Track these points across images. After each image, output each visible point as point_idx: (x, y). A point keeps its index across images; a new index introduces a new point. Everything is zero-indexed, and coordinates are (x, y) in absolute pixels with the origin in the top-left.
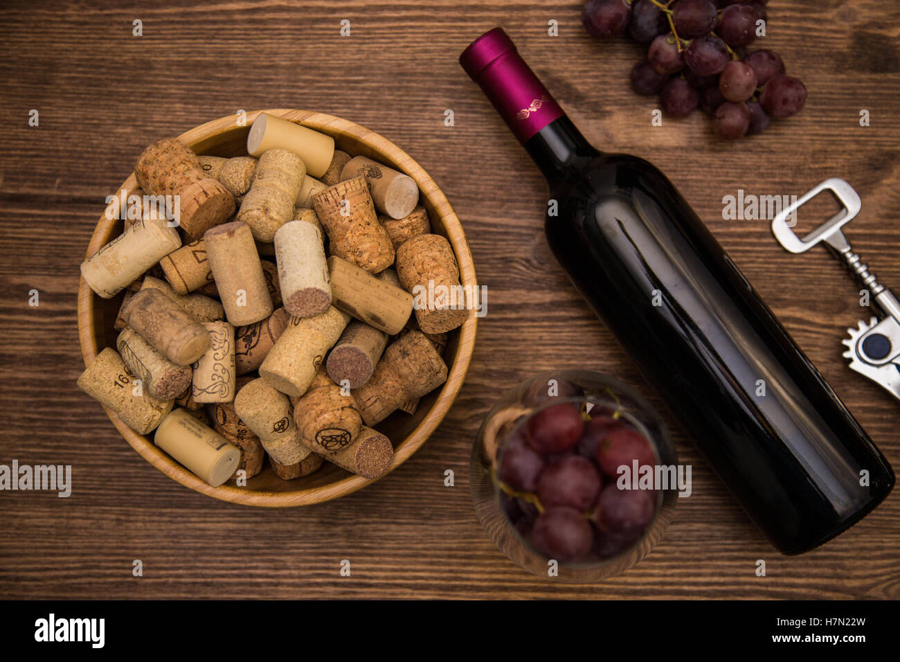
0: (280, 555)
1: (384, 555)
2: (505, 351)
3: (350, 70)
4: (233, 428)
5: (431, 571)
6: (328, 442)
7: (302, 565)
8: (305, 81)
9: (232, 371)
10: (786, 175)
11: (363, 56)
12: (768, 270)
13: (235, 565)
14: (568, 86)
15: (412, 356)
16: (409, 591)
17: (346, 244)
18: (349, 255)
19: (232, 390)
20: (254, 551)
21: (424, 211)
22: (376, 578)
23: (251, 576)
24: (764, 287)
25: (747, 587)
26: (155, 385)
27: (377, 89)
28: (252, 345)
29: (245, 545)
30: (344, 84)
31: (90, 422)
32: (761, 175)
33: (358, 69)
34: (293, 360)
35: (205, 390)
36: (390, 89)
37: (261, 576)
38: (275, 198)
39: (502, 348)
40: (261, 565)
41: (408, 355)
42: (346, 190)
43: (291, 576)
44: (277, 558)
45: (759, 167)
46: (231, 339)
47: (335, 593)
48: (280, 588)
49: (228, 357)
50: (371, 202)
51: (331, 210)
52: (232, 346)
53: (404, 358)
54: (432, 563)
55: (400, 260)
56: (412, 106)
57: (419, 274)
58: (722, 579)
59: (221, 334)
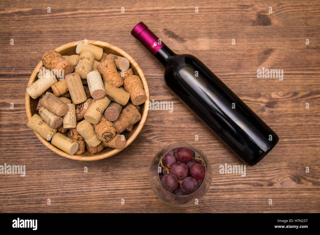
0: (91, 182)
1: (124, 180)
2: (158, 115)
3: (105, 31)
4: (76, 137)
5: (139, 184)
6: (106, 137)
7: (98, 185)
8: (91, 35)
9: (75, 118)
10: (240, 57)
11: (109, 27)
12: (237, 86)
13: (76, 186)
14: (173, 33)
15: (130, 111)
16: (132, 190)
17: (108, 79)
18: (109, 82)
19: (75, 124)
20: (82, 181)
21: (131, 69)
22: (121, 187)
23: (81, 189)
24: (236, 91)
25: (236, 182)
26: (52, 123)
27: (114, 36)
28: (81, 110)
29: (79, 180)
30: (103, 36)
31: (27, 144)
32: (233, 57)
33: (108, 31)
34: (94, 112)
35: (67, 124)
36: (118, 36)
37: (85, 189)
38: (86, 65)
39: (157, 114)
40: (85, 185)
41: (129, 111)
42: (108, 62)
43: (94, 189)
44: (89, 183)
45: (232, 55)
46: (74, 108)
47: (109, 193)
48: (91, 192)
49: (74, 114)
50: (115, 66)
51: (103, 69)
52: (75, 111)
53: (128, 112)
54: (139, 181)
55: (125, 83)
56: (125, 41)
57: (131, 87)
58: (228, 180)
59: (71, 107)
